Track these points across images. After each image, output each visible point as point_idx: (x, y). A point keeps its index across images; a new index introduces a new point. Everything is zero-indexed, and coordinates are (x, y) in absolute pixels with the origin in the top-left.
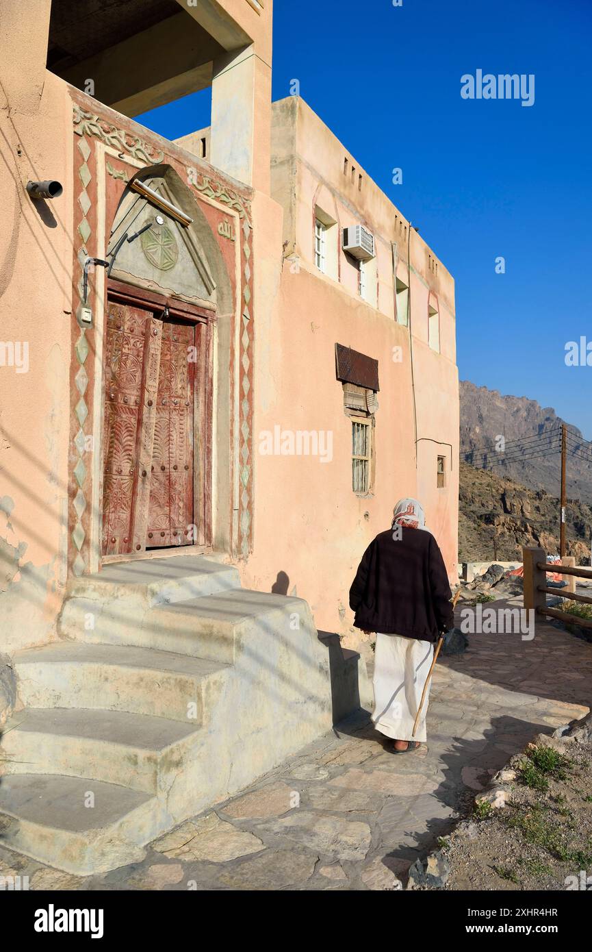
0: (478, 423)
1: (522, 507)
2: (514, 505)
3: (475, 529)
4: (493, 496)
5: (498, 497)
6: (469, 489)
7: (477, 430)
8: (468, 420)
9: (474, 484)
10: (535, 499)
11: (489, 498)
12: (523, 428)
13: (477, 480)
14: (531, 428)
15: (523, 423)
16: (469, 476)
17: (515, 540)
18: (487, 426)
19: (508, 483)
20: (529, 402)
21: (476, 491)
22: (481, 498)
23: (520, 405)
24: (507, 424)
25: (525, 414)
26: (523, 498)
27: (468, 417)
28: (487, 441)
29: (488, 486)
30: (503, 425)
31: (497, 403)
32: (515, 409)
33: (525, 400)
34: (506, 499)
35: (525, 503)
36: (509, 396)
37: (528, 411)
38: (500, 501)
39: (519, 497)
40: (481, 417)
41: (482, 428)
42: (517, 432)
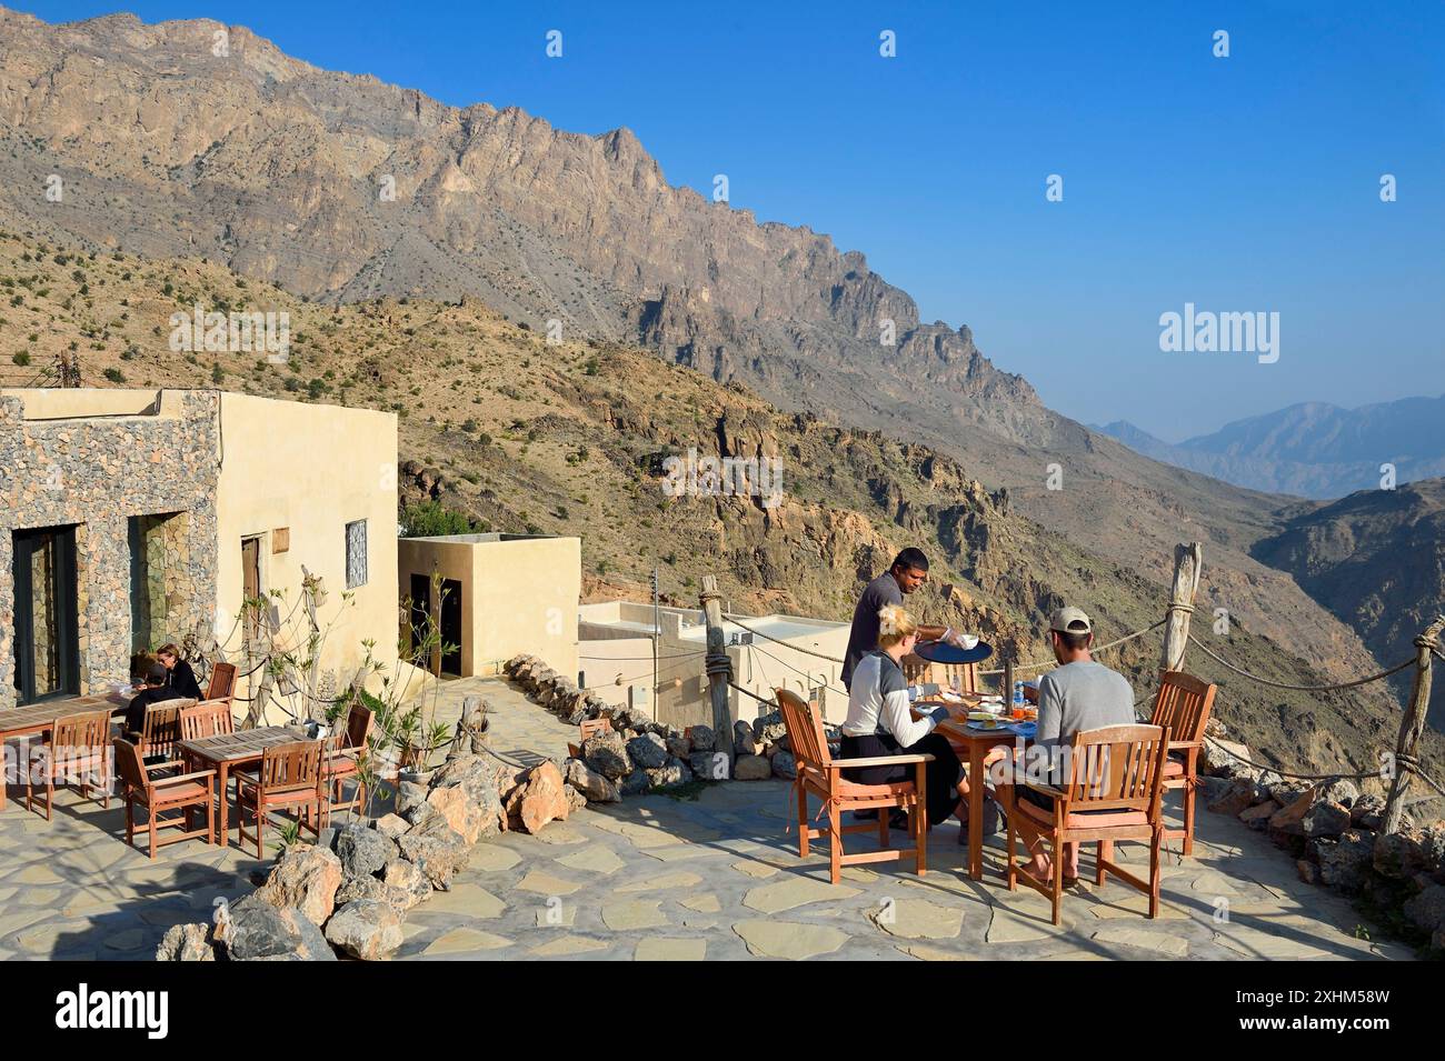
0: (708, 281)
1: (759, 446)
2: (741, 443)
3: (626, 488)
4: (698, 424)
5: (711, 425)
6: (647, 409)
7: (705, 296)
8: (685, 272)
9: (658, 397)
10: (791, 429)
11: (690, 426)
12: (802, 293)
13: (667, 389)
14: (818, 294)
15: (802, 282)
16: (651, 379)
17: (714, 510)
18: (725, 288)
19: (736, 397)
20: (815, 238)
21: (662, 413)
22: (673, 427)
23: (797, 246)
24: (768, 284)
25: (806, 264)
26: (763, 427)
27: (687, 267)
28: (725, 318)
29: (690, 401)
30: (759, 286)
31: (748, 238)
32: (786, 251)
33: (806, 233)
34: (726, 430)
35: (766, 438)
36: (773, 224)
37: (813, 257)
38: (714, 435)
39: (755, 425)
40: (713, 267)
41: (716, 293)
42: (788, 301)
